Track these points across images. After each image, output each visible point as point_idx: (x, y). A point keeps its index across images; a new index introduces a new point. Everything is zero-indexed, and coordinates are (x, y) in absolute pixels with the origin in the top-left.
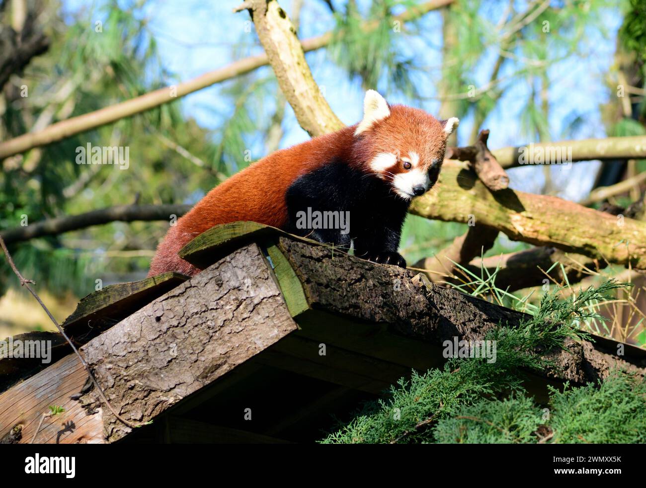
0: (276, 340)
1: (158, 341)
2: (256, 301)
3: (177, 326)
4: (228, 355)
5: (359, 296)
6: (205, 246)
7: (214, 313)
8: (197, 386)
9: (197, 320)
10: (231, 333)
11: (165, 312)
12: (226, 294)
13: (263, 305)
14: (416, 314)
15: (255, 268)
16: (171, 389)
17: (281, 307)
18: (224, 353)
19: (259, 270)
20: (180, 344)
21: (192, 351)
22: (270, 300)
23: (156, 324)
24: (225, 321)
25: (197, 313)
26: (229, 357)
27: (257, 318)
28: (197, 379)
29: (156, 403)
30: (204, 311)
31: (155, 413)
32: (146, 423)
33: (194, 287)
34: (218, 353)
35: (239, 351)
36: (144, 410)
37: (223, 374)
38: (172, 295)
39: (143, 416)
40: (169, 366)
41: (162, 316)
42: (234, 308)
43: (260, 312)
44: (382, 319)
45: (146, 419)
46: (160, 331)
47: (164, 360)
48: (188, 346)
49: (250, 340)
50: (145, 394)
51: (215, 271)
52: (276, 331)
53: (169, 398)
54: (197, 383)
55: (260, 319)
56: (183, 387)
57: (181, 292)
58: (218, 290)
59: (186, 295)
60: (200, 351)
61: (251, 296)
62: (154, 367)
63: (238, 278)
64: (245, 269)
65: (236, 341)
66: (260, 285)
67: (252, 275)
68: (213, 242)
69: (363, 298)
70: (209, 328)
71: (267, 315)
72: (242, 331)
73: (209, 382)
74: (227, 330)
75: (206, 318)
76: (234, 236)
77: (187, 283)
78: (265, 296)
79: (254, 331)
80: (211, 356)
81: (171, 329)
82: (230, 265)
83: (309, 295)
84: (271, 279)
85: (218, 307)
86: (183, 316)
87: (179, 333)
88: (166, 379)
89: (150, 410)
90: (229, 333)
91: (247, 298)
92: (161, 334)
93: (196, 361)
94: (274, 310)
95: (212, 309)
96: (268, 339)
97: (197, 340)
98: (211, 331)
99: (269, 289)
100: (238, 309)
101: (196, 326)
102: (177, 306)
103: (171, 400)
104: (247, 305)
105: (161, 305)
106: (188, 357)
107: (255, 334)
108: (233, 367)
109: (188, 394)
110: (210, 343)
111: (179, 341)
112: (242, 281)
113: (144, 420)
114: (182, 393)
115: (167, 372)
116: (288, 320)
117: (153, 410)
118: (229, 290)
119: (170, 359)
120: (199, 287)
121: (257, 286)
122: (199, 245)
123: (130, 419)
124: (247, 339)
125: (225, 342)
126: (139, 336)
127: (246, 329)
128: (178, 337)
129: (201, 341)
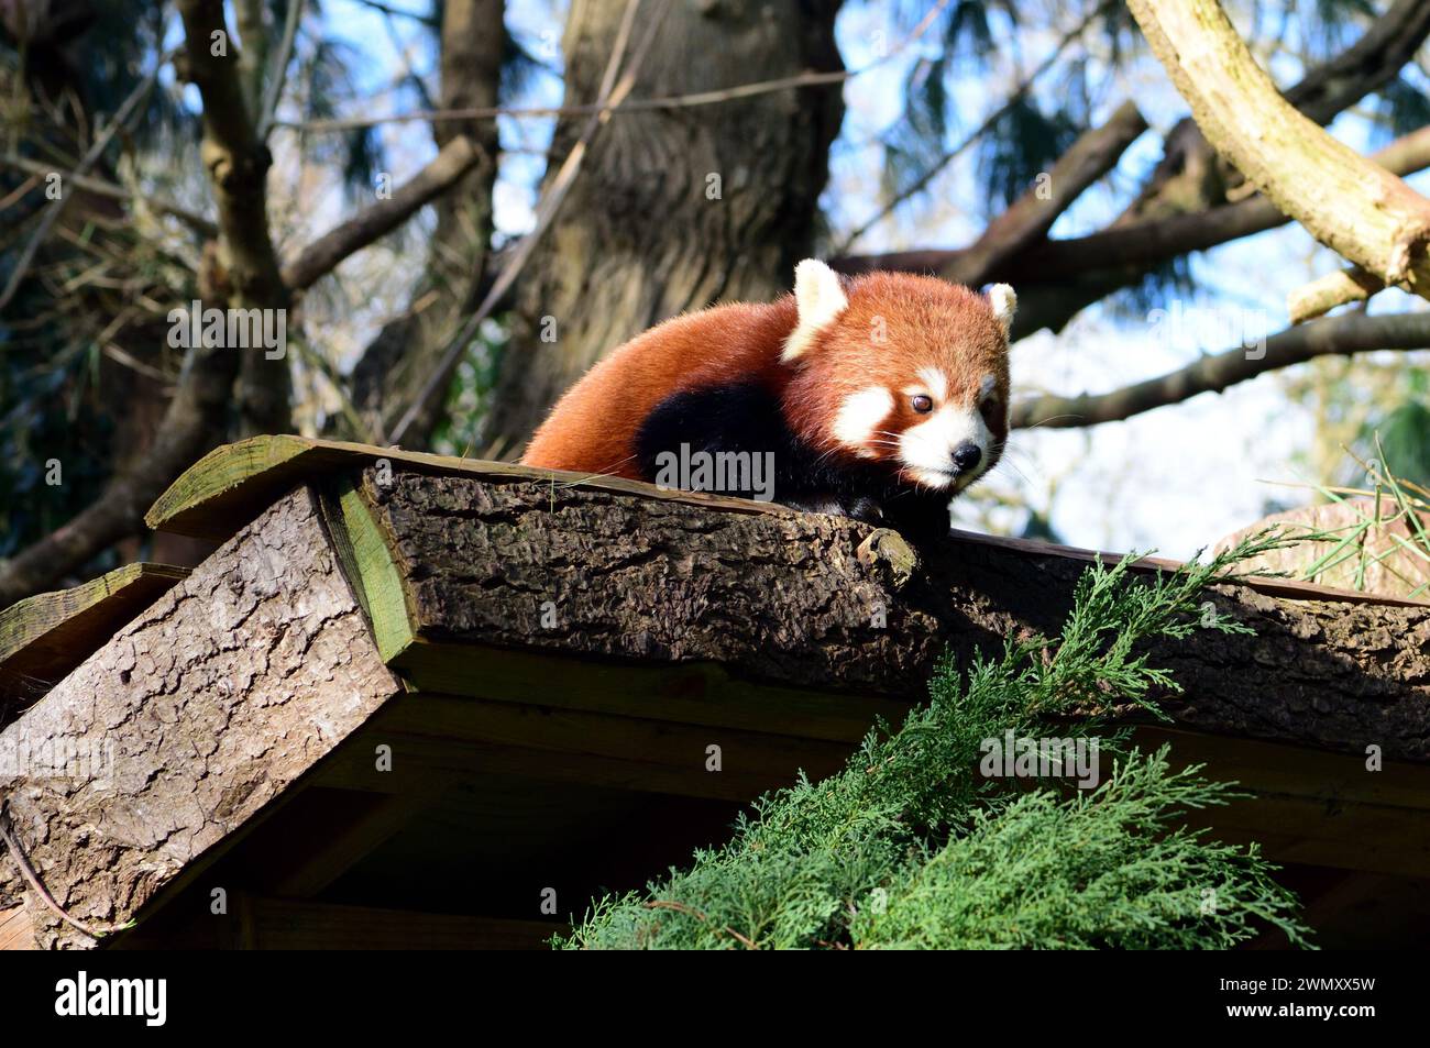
0: (361, 721)
1: (126, 728)
2: (311, 628)
3: (162, 693)
4: (266, 758)
5: (624, 599)
6: (197, 497)
7: (231, 658)
8: (212, 836)
9: (197, 678)
10: (268, 705)
11: (139, 658)
12: (252, 612)
13: (323, 636)
14: (846, 633)
15: (306, 546)
16: (161, 844)
17: (361, 641)
18: (259, 754)
19: (314, 552)
20: (171, 737)
21: (194, 752)
22: (338, 624)
23: (122, 690)
24: (254, 676)
25: (197, 660)
26: (270, 763)
27: (316, 669)
28: (209, 819)
29: (132, 879)
30: (212, 656)
31: (137, 902)
32: (122, 926)
33: (193, 596)
34: (247, 754)
35: (289, 747)
36: (114, 895)
37: (262, 804)
38: (150, 619)
39: (113, 910)
40: (152, 789)
41: (132, 669)
42: (267, 644)
43: (320, 652)
44: (688, 652)
45: (120, 915)
46: (130, 704)
47: (139, 776)
48: (186, 739)
49: (307, 721)
50: (110, 858)
51: (231, 557)
52: (356, 699)
53: (158, 866)
54: (210, 828)
55: (323, 669)
56: (182, 838)
57: (167, 610)
58: (235, 604)
59: (177, 616)
60: (210, 751)
61: (301, 614)
62: (121, 791)
63: (273, 571)
64: (286, 550)
65: (280, 723)
66: (316, 588)
67: (300, 564)
68: (211, 490)
69: (633, 604)
70: (222, 695)
71: (335, 661)
72: (289, 699)
73: (236, 825)
74: (258, 698)
75: (217, 671)
76: (253, 473)
77: (178, 590)
78: (328, 615)
79: (314, 700)
80: (233, 763)
81: (151, 700)
82: (257, 541)
83: (415, 608)
84: (337, 573)
85: (238, 644)
86: (171, 669)
87: (166, 708)
88: (148, 820)
89: (124, 897)
90: (263, 707)
91: (293, 620)
92: (131, 714)
93: (205, 775)
94: (348, 647)
95: (226, 650)
96: (344, 717)
97: (200, 724)
98: (228, 703)
99: (335, 598)
100: (277, 650)
101: (198, 691)
102: (160, 644)
103: (162, 871)
104: (294, 637)
105: (130, 645)
106: (187, 766)
107: (317, 706)
108: (281, 788)
109: (195, 855)
110: (229, 731)
111: (167, 727)
112: (281, 580)
113: (117, 918)
114: (182, 851)
115: (149, 804)
116: (379, 672)
117: (131, 896)
118: (258, 603)
119: (151, 773)
120: (202, 598)
121: (311, 591)
122: (185, 498)
123: (90, 916)
124: (302, 718)
125: (258, 730)
126: (91, 720)
127: (298, 695)
128: (165, 718)
129: (210, 727)
